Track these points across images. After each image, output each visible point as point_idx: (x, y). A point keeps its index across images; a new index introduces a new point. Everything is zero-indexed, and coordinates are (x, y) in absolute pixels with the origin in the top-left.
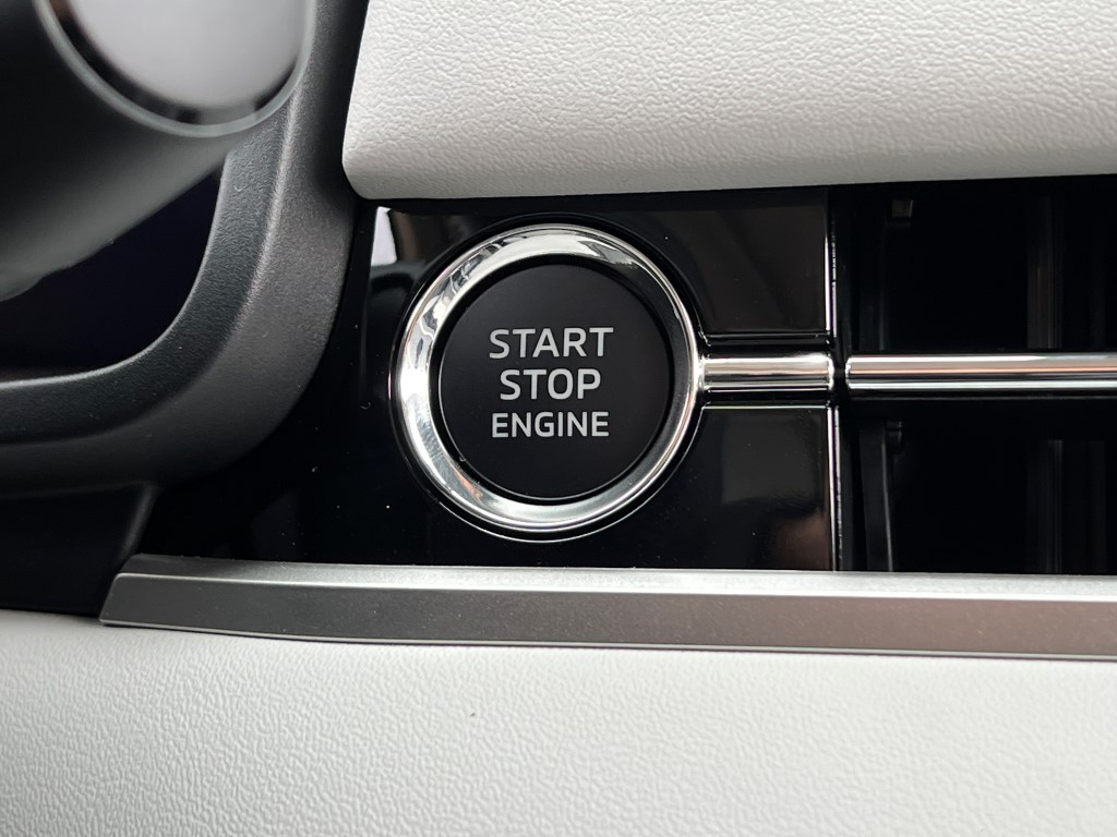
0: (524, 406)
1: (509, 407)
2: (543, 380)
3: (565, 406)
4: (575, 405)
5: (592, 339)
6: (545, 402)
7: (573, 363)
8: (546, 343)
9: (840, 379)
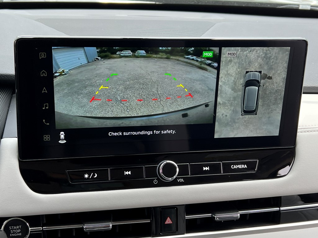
0: (13, 233)
1: (12, 233)
2: (15, 231)
3: (17, 233)
4: (18, 233)
5: (19, 227)
6: (15, 233)
7: (18, 229)
8: (15, 228)
9: (42, 229)
